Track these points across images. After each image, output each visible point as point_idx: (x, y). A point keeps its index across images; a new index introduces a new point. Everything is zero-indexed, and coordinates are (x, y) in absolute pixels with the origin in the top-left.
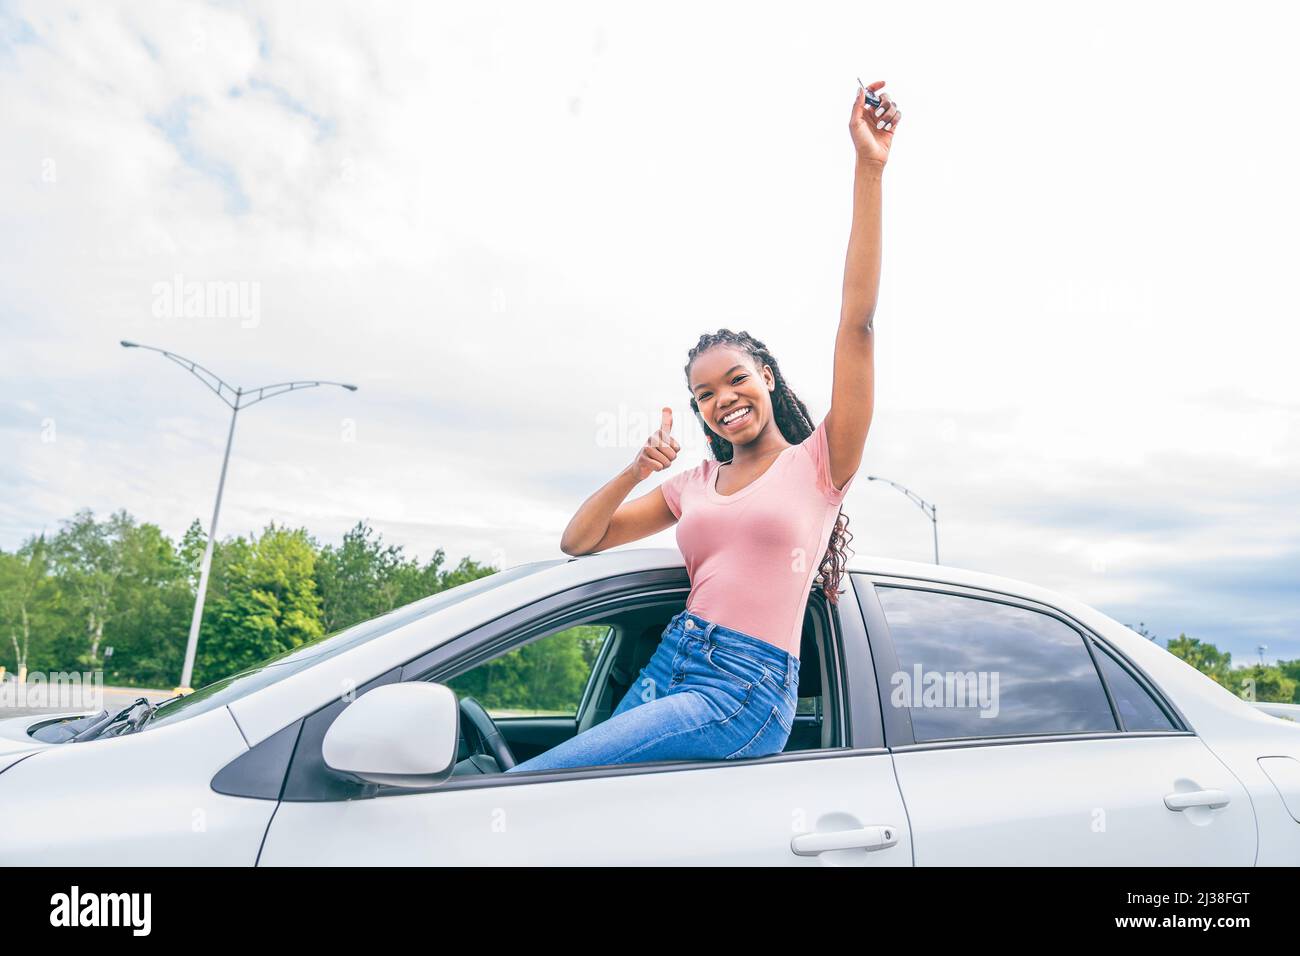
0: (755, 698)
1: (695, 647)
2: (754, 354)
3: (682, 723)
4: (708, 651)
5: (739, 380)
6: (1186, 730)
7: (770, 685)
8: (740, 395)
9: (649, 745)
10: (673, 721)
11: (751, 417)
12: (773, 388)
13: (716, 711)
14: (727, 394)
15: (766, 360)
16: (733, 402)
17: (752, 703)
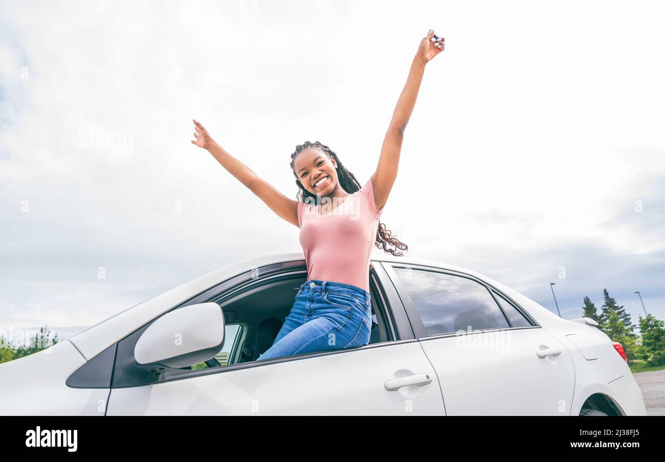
0: (354, 314)
1: (318, 295)
2: (325, 151)
3: (317, 332)
4: (325, 295)
5: (320, 164)
6: (536, 326)
7: (359, 307)
8: (322, 171)
9: (303, 347)
10: (313, 332)
11: (329, 181)
12: (337, 167)
13: (334, 323)
14: (316, 171)
15: (332, 154)
16: (319, 175)
17: (352, 317)
